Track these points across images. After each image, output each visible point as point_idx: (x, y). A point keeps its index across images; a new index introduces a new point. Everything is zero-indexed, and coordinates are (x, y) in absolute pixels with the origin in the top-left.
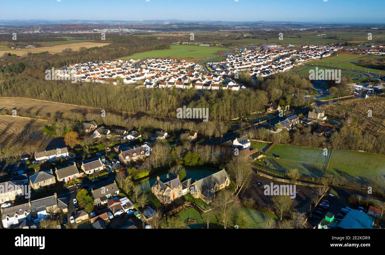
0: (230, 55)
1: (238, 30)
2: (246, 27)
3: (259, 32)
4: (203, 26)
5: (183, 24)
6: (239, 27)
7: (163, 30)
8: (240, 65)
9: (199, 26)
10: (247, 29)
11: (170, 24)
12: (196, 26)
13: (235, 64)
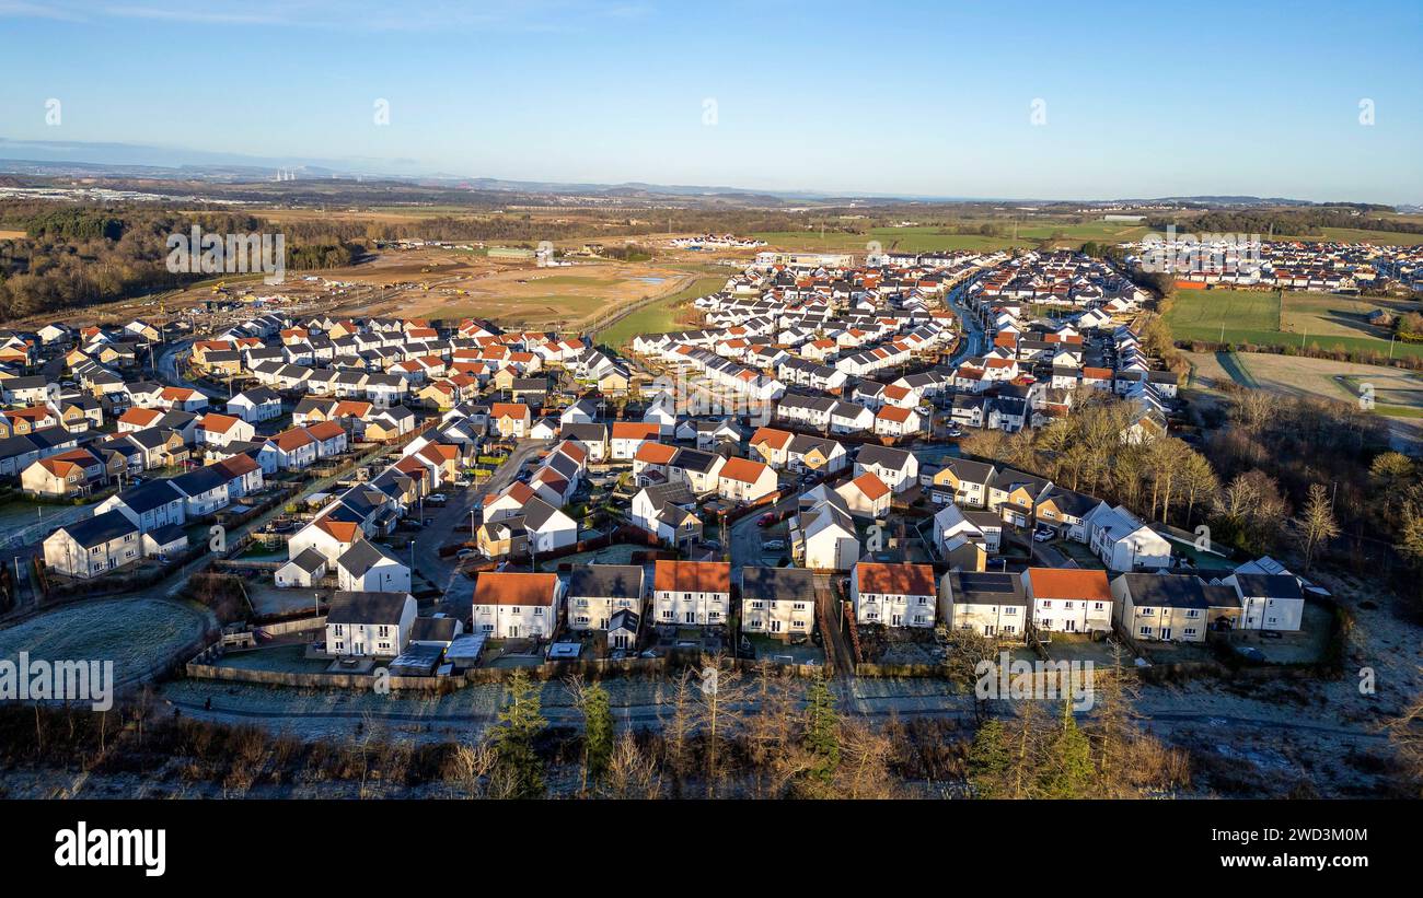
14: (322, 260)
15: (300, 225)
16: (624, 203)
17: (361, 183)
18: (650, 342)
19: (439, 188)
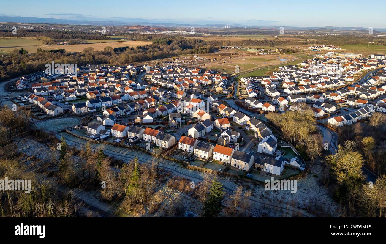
0: (283, 67)
1: (300, 35)
2: (311, 32)
3: (326, 37)
4: (262, 30)
5: (242, 28)
6: (303, 32)
7: (220, 33)
8: (297, 89)
9: (259, 30)
10: (311, 34)
11: (230, 29)
12: (256, 30)
13: (287, 83)
14: (202, 52)
15: (211, 41)
16: (320, 33)
17: (246, 29)
18: (245, 79)
19: (265, 30)
